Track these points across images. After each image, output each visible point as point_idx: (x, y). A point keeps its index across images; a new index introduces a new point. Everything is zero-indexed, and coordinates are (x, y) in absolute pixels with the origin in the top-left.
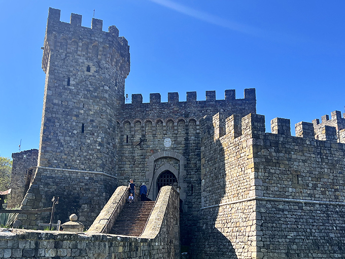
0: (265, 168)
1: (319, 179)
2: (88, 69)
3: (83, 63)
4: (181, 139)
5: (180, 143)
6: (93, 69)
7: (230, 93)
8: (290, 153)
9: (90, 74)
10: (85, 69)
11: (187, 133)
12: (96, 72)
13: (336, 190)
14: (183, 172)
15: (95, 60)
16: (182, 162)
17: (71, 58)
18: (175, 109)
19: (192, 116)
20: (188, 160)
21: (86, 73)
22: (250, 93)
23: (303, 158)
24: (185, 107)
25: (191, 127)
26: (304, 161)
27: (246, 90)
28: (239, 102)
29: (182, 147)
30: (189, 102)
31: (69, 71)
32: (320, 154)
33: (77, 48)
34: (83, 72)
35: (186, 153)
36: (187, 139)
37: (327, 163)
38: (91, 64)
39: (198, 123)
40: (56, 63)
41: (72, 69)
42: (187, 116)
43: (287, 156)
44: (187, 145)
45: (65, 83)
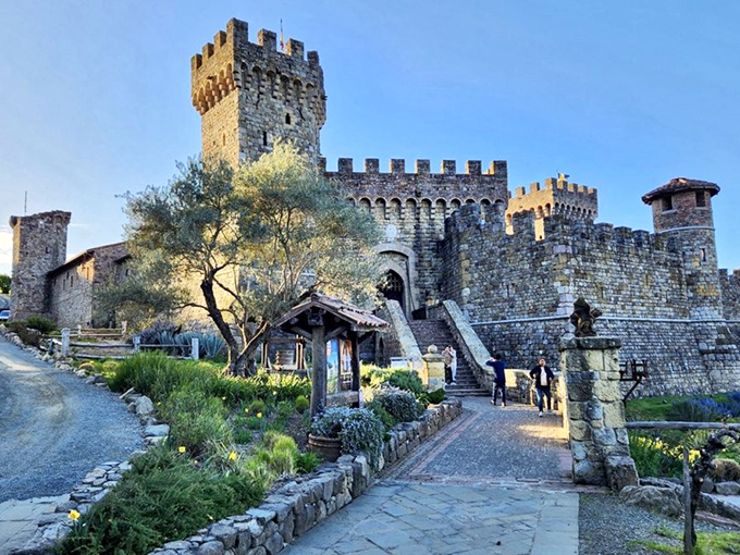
0: (574, 281)
1: (619, 291)
2: (288, 120)
3: (281, 109)
4: (410, 227)
5: (408, 233)
6: (294, 119)
7: (475, 166)
8: (594, 262)
9: (290, 127)
10: (284, 120)
11: (418, 219)
12: (297, 124)
13: (634, 304)
14: (413, 274)
15: (295, 106)
16: (412, 260)
17: (265, 102)
18: (402, 183)
19: (425, 195)
20: (420, 256)
21: (286, 125)
22: (501, 166)
23: (606, 267)
24: (416, 182)
25: (422, 210)
26: (607, 271)
27: (495, 162)
28: (487, 179)
29: (411, 238)
30: (421, 174)
31: (265, 123)
32: (619, 261)
33: (272, 86)
34: (282, 124)
35: (417, 247)
36: (417, 227)
37: (626, 273)
38: (291, 113)
39: (434, 205)
40: (247, 109)
41: (267, 120)
42: (418, 195)
43: (592, 265)
44: (418, 236)
45: (261, 142)
